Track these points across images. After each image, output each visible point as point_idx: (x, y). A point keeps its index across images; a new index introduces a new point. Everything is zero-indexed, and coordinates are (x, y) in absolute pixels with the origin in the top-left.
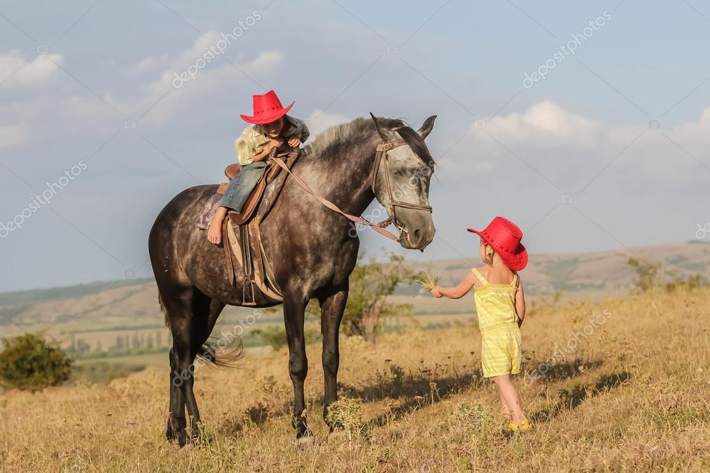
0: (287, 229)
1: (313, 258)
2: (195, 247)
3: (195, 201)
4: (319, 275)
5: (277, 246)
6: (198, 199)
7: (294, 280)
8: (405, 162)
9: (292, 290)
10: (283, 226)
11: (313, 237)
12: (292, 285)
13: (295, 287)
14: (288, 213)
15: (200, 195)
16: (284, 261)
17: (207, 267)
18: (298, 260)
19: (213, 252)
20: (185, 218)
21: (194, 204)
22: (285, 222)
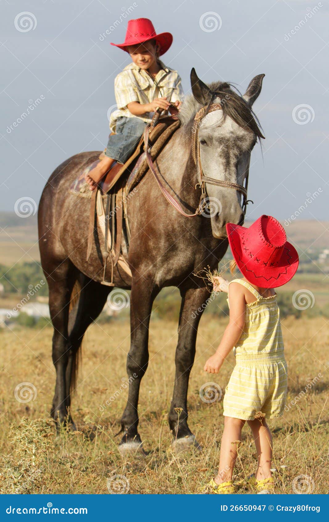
0: (146, 207)
1: (167, 245)
2: (67, 214)
3: (79, 167)
4: (173, 264)
5: (135, 224)
6: (82, 165)
7: (146, 266)
8: (213, 130)
9: (142, 276)
10: (144, 203)
11: (168, 222)
12: (142, 270)
13: (145, 273)
14: (151, 189)
15: (85, 160)
16: (139, 242)
17: (75, 237)
18: (151, 244)
19: (81, 221)
20: (64, 184)
21: (77, 170)
22: (146, 199)
